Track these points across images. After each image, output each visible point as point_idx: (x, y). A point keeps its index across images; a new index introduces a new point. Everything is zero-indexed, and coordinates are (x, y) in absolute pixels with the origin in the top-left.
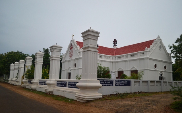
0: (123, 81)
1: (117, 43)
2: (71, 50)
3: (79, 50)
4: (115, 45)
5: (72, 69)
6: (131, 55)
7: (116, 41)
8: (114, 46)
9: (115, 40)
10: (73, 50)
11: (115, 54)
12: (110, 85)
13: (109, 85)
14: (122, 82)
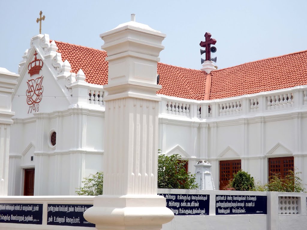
0: (240, 199)
1: (214, 50)
2: (35, 77)
3: (69, 79)
4: (208, 58)
5: (38, 155)
6: (271, 100)
7: (214, 42)
8: (202, 61)
9: (207, 36)
10: (41, 78)
11: (207, 96)
12: (199, 211)
13: (195, 211)
14: (238, 202)
